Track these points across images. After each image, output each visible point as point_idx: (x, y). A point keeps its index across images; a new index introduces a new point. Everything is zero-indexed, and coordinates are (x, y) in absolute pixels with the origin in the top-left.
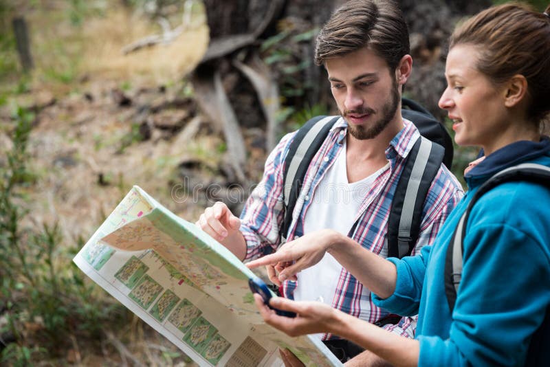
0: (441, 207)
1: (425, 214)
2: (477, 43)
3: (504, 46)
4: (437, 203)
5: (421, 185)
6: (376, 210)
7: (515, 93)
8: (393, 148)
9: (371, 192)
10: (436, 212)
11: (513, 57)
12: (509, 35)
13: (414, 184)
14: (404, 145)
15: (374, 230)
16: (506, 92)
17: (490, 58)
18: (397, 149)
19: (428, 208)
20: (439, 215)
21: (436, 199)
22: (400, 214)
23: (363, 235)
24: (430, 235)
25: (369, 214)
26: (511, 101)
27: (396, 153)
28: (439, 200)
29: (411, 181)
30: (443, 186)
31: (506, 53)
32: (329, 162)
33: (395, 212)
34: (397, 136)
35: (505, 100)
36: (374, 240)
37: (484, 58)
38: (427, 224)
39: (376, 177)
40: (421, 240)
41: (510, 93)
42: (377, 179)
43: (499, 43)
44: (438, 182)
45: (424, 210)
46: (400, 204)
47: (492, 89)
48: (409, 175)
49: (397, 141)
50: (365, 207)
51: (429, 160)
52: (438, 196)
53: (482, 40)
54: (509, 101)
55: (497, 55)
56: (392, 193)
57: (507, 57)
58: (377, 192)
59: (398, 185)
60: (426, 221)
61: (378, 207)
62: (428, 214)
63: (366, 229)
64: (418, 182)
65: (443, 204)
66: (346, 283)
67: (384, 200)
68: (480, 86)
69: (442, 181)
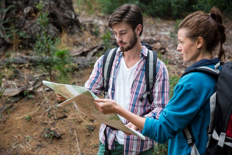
0: (161, 71)
1: (157, 74)
2: (185, 28)
3: (194, 27)
4: (160, 70)
5: (153, 64)
6: (140, 75)
7: (200, 43)
8: (142, 54)
9: (137, 70)
10: (160, 73)
11: (197, 31)
12: (195, 23)
13: (151, 64)
14: (145, 52)
15: (140, 82)
16: (197, 43)
17: (190, 32)
18: (144, 54)
19: (157, 72)
20: (161, 73)
21: (159, 68)
22: (149, 75)
23: (137, 85)
24: (159, 81)
25: (138, 77)
26: (199, 46)
27: (144, 55)
28: (160, 68)
29: (150, 63)
30: (160, 64)
31: (194, 30)
32: (119, 63)
33: (147, 75)
34: (142, 50)
35: (197, 46)
36: (141, 85)
37: (188, 32)
38: (158, 77)
39: (138, 64)
40: (156, 83)
41: (198, 43)
42: (138, 65)
43: (192, 27)
44: (158, 63)
45: (156, 73)
46: (148, 72)
47: (192, 43)
48: (149, 62)
49: (143, 51)
50: (136, 75)
51: (154, 56)
52: (160, 67)
53: (187, 26)
54: (198, 46)
55: (192, 31)
56: (144, 69)
57: (195, 31)
58: (139, 69)
59: (146, 66)
60: (157, 76)
61: (140, 74)
62: (158, 74)
63: (138, 82)
64: (152, 63)
65: (162, 70)
66: (132, 101)
67: (142, 72)
68: (188, 42)
69: (159, 62)
